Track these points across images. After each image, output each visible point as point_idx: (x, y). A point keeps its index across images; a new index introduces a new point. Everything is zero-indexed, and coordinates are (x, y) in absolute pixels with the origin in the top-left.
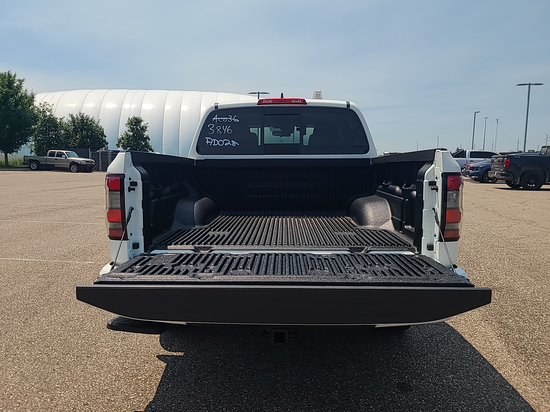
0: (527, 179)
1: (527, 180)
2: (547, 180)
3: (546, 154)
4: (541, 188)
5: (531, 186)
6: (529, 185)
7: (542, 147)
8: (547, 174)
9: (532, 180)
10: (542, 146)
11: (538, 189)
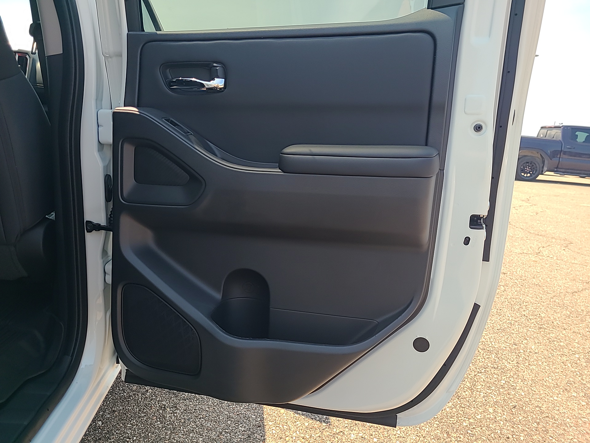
0: (522, 166)
1: (521, 168)
2: (545, 169)
3: (546, 136)
4: (537, 179)
5: (525, 175)
6: (523, 174)
7: (542, 128)
8: (546, 162)
9: (527, 168)
10: (541, 126)
11: (533, 179)
